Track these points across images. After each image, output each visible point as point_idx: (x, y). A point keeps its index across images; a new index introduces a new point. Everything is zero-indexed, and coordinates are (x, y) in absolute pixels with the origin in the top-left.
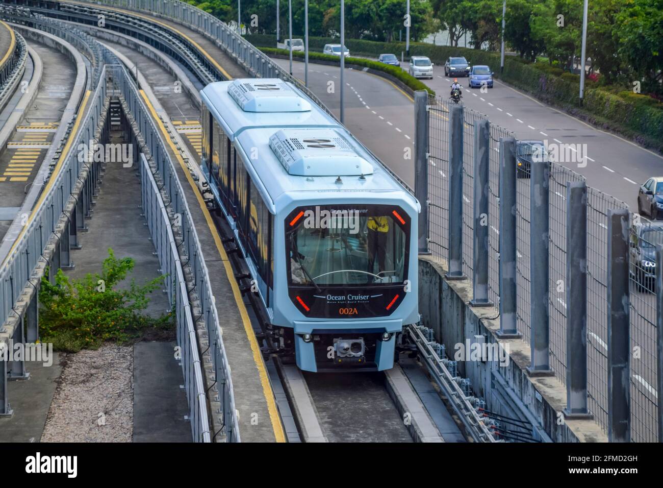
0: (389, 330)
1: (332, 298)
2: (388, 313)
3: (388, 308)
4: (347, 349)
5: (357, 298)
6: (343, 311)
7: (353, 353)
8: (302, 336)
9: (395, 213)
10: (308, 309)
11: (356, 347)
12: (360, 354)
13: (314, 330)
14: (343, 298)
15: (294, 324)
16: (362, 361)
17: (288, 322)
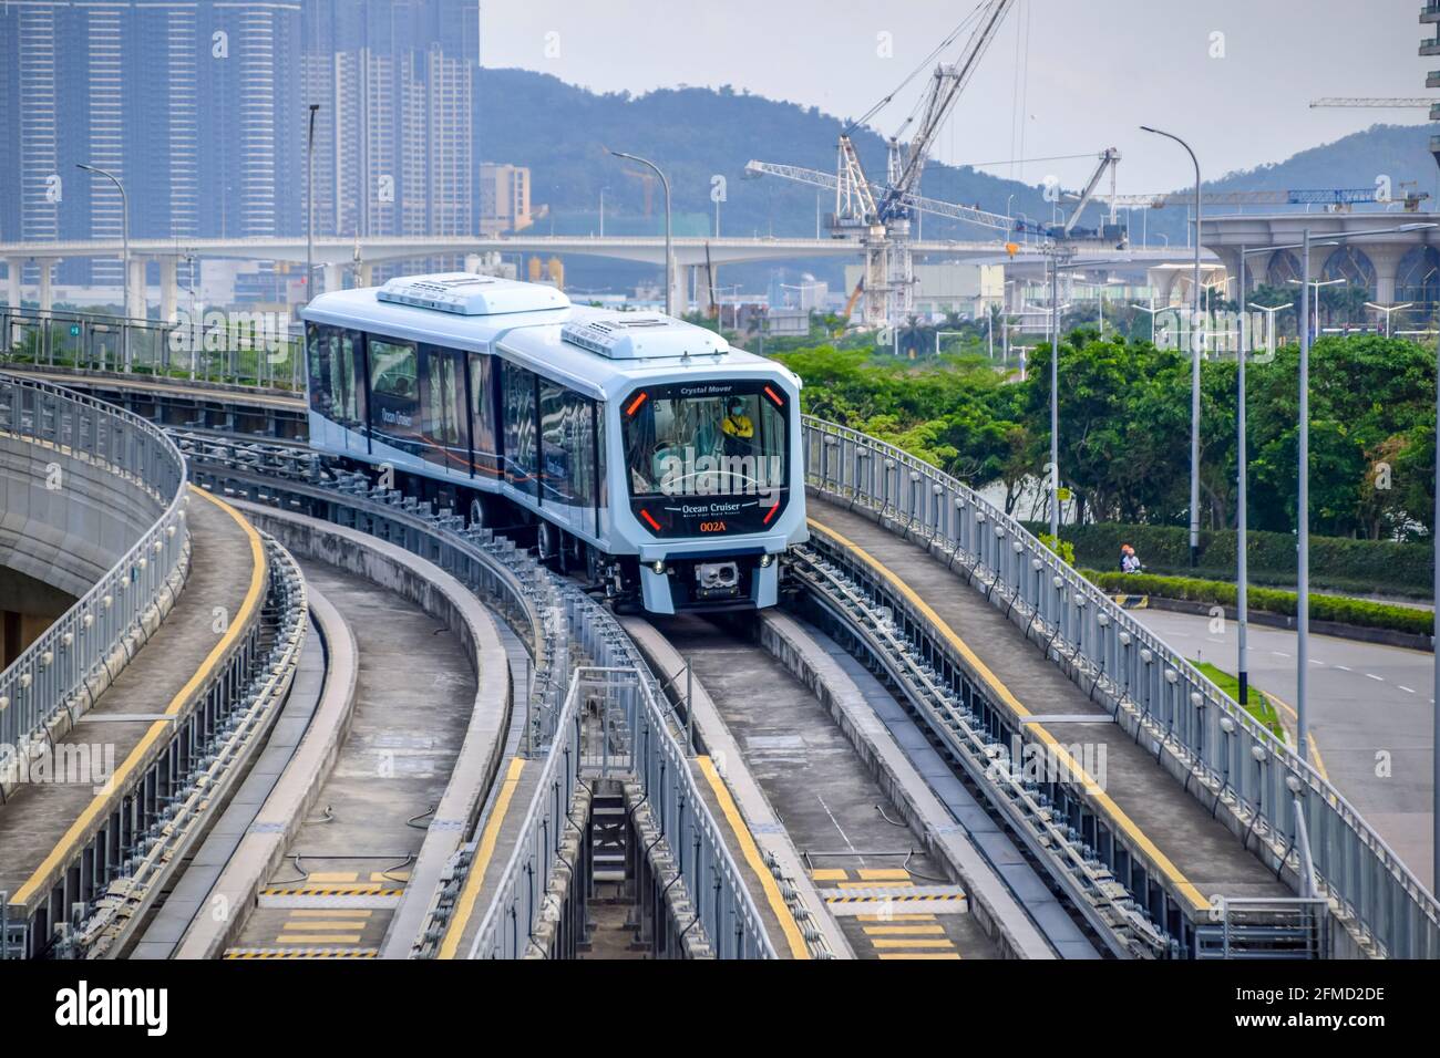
0: (770, 549)
1: (689, 510)
2: (767, 527)
3: (765, 521)
4: (714, 576)
5: (723, 508)
6: (706, 527)
7: (723, 583)
8: (651, 565)
9: (767, 389)
10: (658, 528)
11: (726, 573)
12: (733, 582)
13: (668, 555)
14: (705, 508)
15: (641, 548)
16: (736, 593)
17: (631, 547)
